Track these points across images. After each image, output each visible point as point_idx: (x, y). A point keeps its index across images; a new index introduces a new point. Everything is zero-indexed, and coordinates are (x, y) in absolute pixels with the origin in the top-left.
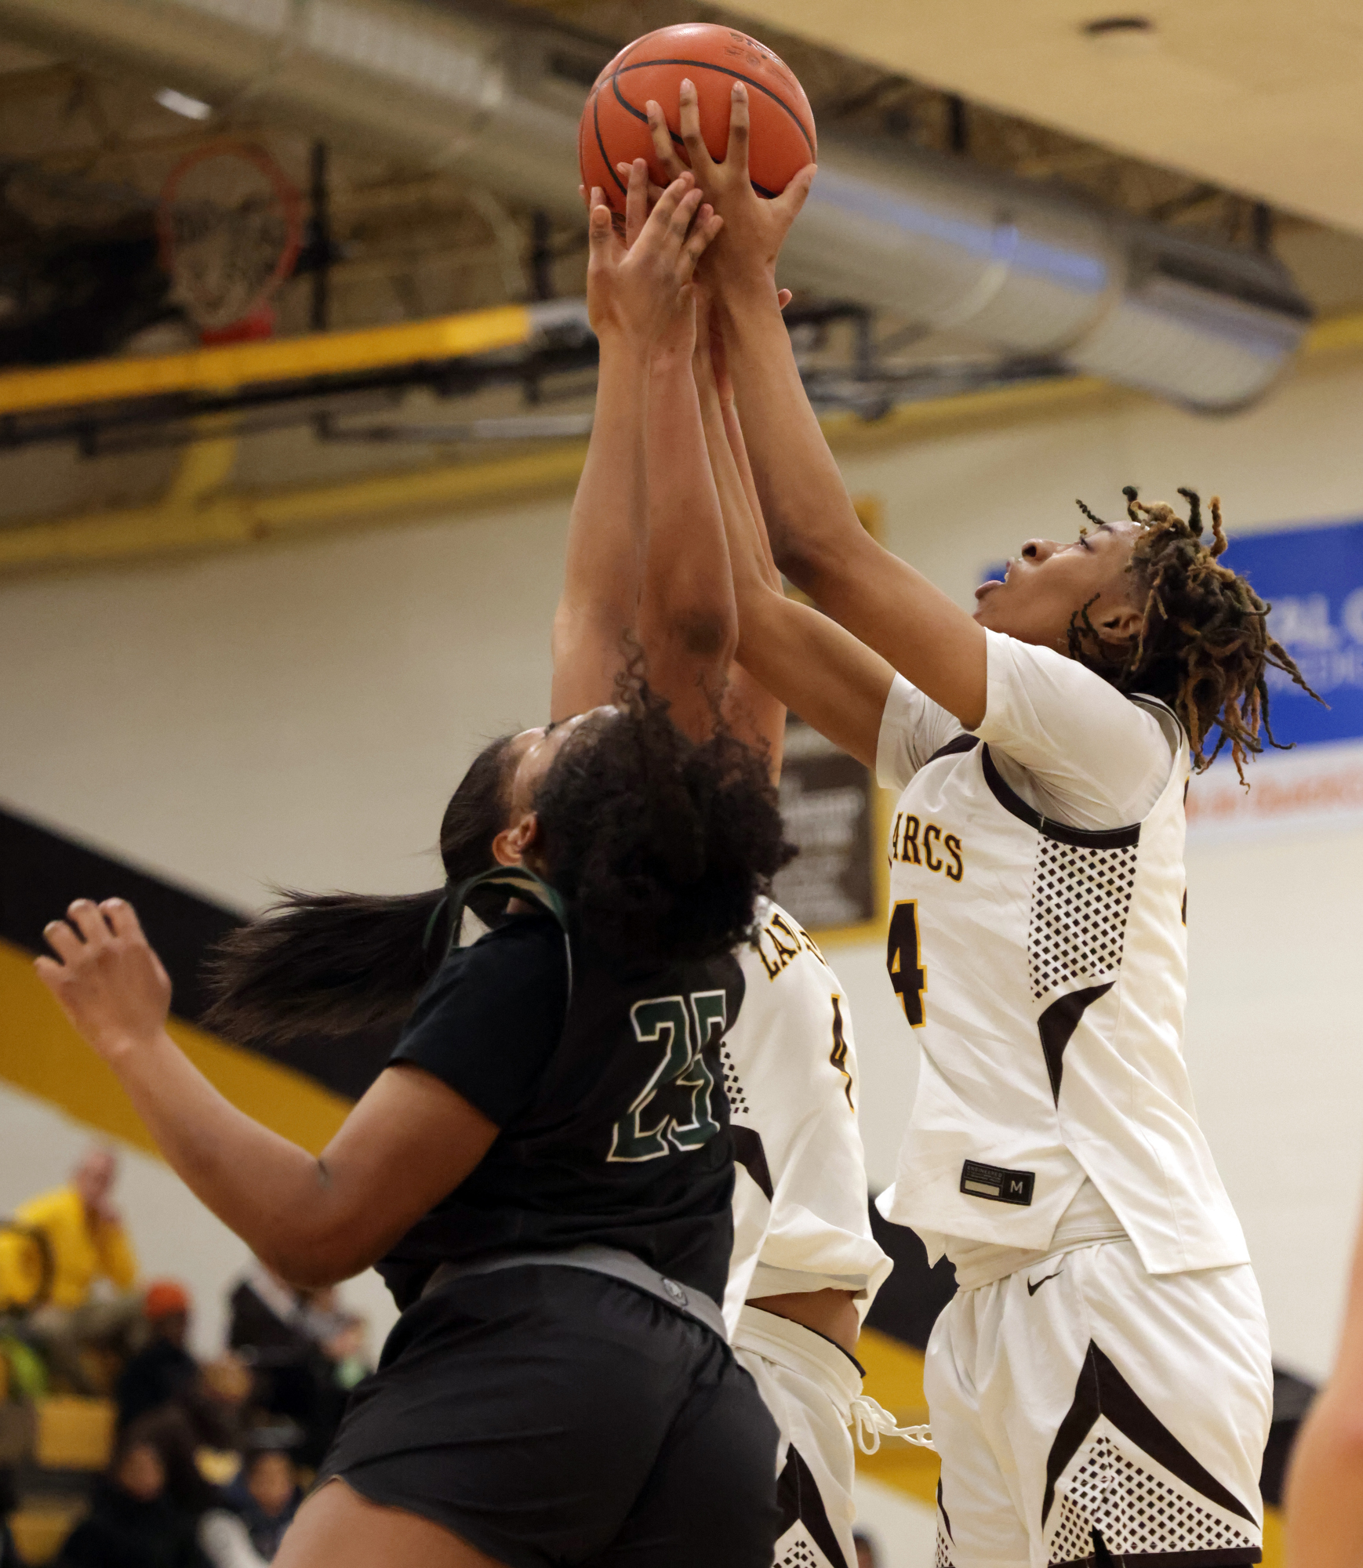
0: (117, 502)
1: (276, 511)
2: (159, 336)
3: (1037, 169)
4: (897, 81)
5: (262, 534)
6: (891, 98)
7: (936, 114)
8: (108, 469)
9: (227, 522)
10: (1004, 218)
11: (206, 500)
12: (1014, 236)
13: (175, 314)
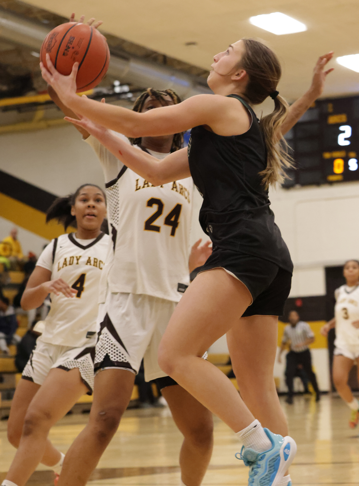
0: (24, 121)
1: (51, 122)
2: (31, 93)
3: (178, 67)
4: (155, 52)
5: (49, 126)
6: (154, 55)
7: (161, 58)
8: (23, 115)
9: (43, 124)
10: (173, 75)
11: (40, 120)
12: (174, 78)
13: (33, 89)
